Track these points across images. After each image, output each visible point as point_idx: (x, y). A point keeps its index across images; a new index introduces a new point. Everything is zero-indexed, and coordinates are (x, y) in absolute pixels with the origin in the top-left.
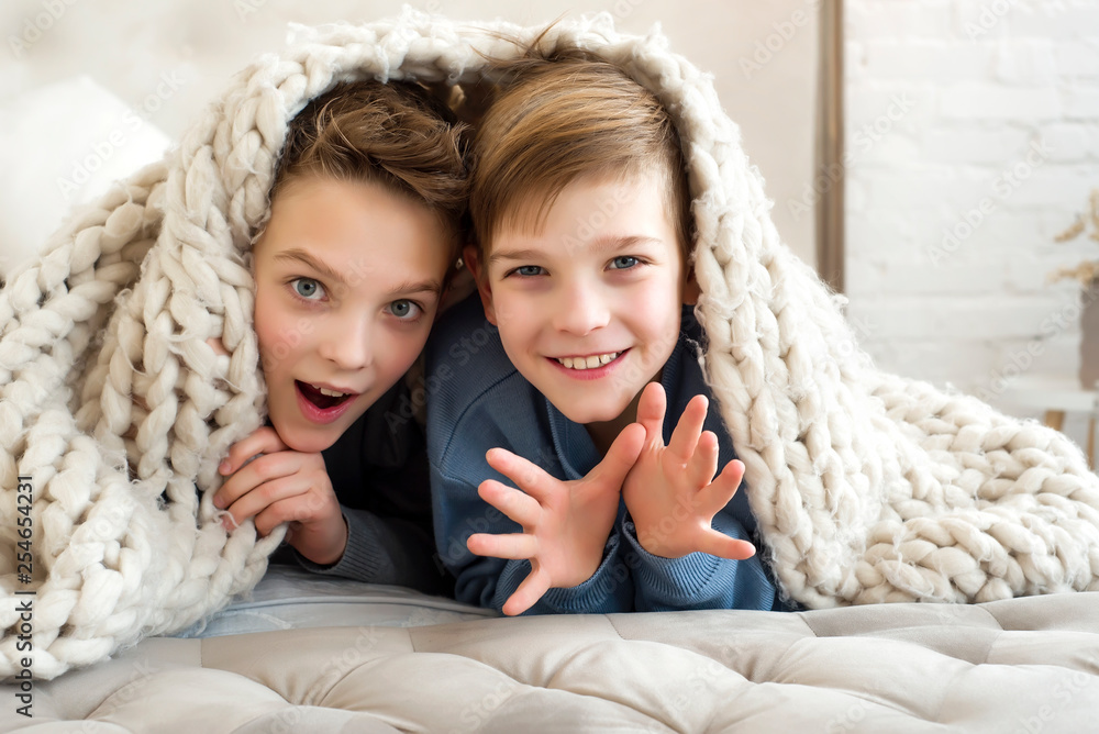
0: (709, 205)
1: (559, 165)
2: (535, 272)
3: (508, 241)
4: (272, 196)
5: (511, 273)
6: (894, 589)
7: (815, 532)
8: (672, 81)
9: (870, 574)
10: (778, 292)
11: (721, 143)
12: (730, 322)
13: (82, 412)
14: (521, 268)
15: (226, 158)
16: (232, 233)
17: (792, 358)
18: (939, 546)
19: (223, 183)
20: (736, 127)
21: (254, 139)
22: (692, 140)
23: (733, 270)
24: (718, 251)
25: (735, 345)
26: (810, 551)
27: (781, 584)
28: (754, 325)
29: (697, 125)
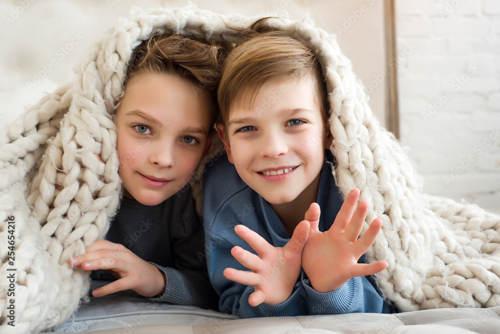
0: (337, 95)
1: (260, 74)
2: (251, 129)
3: (237, 114)
4: (125, 84)
5: (238, 131)
6: (444, 301)
7: (396, 262)
8: (316, 39)
9: (431, 292)
10: (372, 139)
11: (342, 67)
12: (348, 153)
13: (31, 197)
14: (243, 128)
15: (102, 66)
16: (105, 103)
17: (380, 172)
18: (466, 278)
19: (101, 78)
20: (349, 61)
21: (116, 57)
22: (327, 65)
23: (349, 128)
24: (342, 118)
25: (351, 164)
26: (394, 271)
27: (381, 289)
28: (360, 155)
29: (329, 58)
